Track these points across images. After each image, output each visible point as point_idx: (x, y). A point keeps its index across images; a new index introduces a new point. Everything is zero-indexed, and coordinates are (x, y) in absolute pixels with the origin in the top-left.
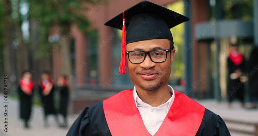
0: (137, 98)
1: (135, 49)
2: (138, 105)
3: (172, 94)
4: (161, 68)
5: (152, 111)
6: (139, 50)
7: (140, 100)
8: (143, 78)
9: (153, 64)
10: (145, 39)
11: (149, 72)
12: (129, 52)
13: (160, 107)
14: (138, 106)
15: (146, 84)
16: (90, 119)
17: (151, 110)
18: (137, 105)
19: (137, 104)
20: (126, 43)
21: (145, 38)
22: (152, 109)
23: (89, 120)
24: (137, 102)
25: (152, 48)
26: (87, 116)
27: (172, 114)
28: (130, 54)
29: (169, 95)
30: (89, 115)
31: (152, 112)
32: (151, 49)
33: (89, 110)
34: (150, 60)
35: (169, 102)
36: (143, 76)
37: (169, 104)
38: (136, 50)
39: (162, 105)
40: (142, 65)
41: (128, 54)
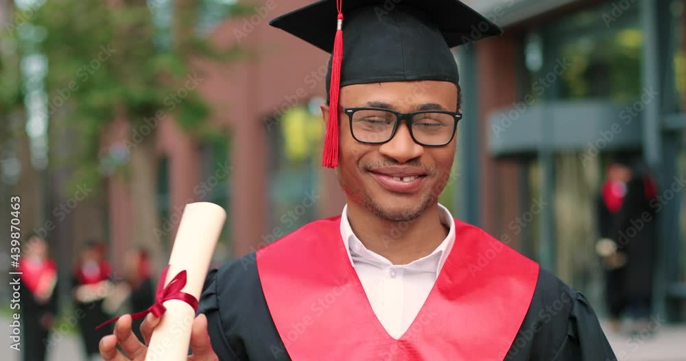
0: (350, 239)
1: (369, 103)
2: (356, 259)
3: (447, 229)
4: (435, 159)
5: (394, 274)
6: (383, 107)
7: (358, 245)
8: (382, 187)
9: (418, 150)
10: (403, 77)
11: (405, 168)
12: (355, 110)
13: (416, 264)
14: (355, 262)
15: (389, 203)
16: (219, 297)
17: (391, 273)
18: (351, 258)
19: (352, 256)
20: (341, 82)
21: (402, 75)
22: (393, 270)
23: (218, 300)
24: (350, 249)
25: (420, 105)
26: (214, 292)
27: (448, 281)
28: (355, 115)
29: (442, 230)
30: (218, 289)
31: (393, 277)
32: (415, 108)
33: (219, 275)
34: (410, 136)
35: (441, 252)
36: (384, 179)
37: (442, 256)
38: (372, 106)
39: (421, 259)
40: (385, 149)
41: (350, 115)
